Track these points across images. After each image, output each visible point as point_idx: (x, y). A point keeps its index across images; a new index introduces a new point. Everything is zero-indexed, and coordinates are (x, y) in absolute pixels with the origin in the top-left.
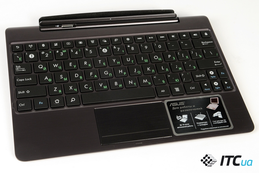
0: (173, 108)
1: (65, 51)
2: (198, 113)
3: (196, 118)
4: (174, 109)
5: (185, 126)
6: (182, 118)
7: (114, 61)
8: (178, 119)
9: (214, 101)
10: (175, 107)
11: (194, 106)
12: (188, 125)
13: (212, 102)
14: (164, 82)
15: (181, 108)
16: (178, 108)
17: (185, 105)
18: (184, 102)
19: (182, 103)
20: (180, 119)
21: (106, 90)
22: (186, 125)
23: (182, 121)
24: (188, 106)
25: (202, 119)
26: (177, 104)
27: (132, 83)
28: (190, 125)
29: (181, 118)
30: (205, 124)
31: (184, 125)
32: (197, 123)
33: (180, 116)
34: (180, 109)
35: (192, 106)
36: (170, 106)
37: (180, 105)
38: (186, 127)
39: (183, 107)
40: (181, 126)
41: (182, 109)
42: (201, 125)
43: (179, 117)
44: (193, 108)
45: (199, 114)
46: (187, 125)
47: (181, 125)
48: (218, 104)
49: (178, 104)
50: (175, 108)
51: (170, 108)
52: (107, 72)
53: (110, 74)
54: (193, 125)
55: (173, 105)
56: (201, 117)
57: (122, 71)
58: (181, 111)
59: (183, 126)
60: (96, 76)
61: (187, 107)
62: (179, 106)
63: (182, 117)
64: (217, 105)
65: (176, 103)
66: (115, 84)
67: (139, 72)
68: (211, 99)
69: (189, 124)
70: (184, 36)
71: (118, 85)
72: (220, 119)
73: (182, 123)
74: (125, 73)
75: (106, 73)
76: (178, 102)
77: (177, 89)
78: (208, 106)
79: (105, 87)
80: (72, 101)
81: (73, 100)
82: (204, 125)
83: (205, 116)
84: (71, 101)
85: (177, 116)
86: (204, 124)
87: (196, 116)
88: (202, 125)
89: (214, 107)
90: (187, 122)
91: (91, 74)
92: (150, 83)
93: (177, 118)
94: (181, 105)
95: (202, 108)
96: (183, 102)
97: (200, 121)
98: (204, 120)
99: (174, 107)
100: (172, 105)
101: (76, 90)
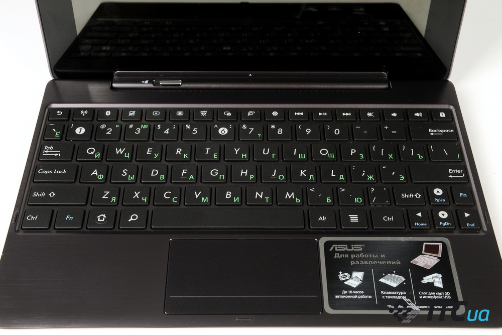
0: (336, 254)
1: (146, 127)
2: (388, 270)
3: (382, 280)
4: (338, 257)
5: (353, 294)
6: (351, 277)
7: (237, 151)
8: (341, 279)
9: (432, 250)
10: (340, 253)
11: (383, 256)
12: (362, 295)
13: (425, 252)
14: (328, 200)
15: (353, 256)
16: (347, 256)
17: (364, 252)
18: (364, 245)
19: (359, 248)
20: (345, 279)
21: (205, 205)
22: (357, 292)
23: (350, 284)
24: (370, 255)
25: (394, 285)
26: (347, 247)
27: (261, 197)
28: (365, 294)
29: (348, 278)
30: (400, 295)
31: (351, 292)
32: (382, 292)
33: (346, 274)
34: (350, 259)
35: (379, 256)
36: (331, 250)
37: (353, 249)
38: (356, 297)
39: (358, 256)
40: (344, 295)
41: (355, 259)
42: (389, 297)
43: (343, 274)
44: (379, 259)
45: (392, 273)
46: (358, 295)
47: (344, 292)
48: (439, 258)
49: (350, 247)
50: (341, 255)
51: (329, 255)
52: (216, 172)
53: (222, 177)
54: (373, 295)
55: (336, 250)
56: (393, 280)
57: (246, 172)
58: (352, 263)
59: (348, 294)
60: (192, 177)
61: (366, 256)
62: (350, 253)
63: (351, 275)
64: (436, 258)
65: (344, 246)
66: (227, 195)
67: (281, 177)
68: (426, 245)
69: (362, 292)
70: (394, 115)
71: (232, 199)
72: (438, 290)
73: (349, 288)
74: (251, 177)
75: (213, 173)
76: (349, 244)
77: (354, 218)
78: (416, 259)
79: (205, 200)
80: (131, 219)
81: (134, 217)
82: (396, 297)
83: (404, 279)
84: (129, 221)
85: (340, 273)
86: (397, 295)
87: (382, 277)
88: (392, 297)
89: (428, 264)
90: (358, 288)
91: (183, 172)
92: (298, 201)
93: (340, 276)
94: (355, 250)
95: (399, 262)
96: (361, 246)
97: (388, 288)
98: (400, 288)
99: (338, 254)
100: (336, 248)
101: (146, 200)
